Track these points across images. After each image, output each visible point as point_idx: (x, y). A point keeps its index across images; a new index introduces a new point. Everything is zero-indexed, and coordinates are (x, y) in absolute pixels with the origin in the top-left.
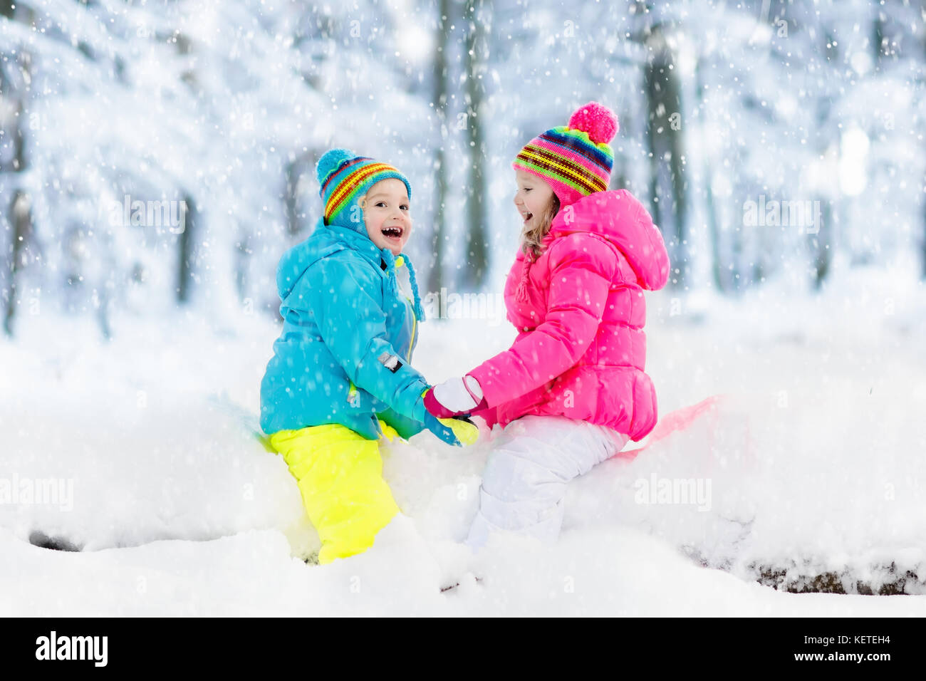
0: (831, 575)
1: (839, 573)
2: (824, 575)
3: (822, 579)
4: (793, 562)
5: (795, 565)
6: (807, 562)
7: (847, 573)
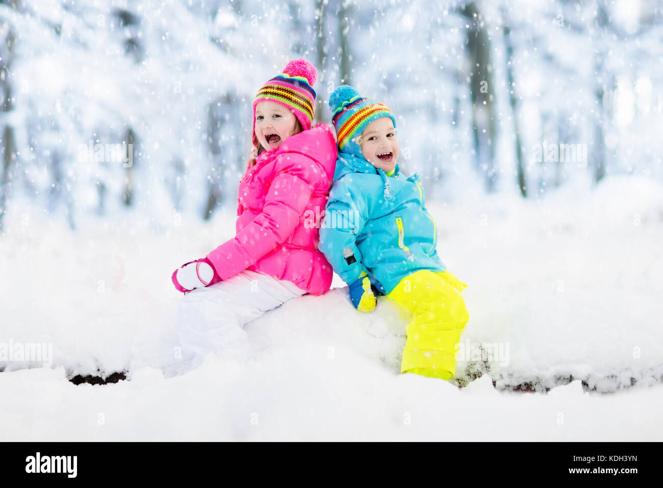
0: (528, 384)
1: (533, 383)
2: (523, 385)
3: (522, 387)
4: (501, 375)
5: (502, 377)
6: (511, 375)
7: (539, 382)
